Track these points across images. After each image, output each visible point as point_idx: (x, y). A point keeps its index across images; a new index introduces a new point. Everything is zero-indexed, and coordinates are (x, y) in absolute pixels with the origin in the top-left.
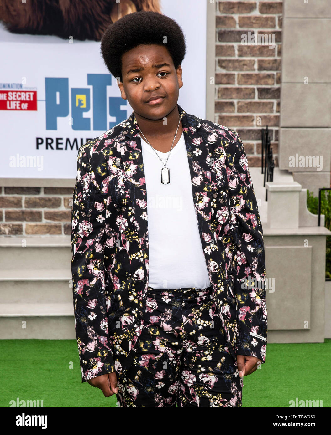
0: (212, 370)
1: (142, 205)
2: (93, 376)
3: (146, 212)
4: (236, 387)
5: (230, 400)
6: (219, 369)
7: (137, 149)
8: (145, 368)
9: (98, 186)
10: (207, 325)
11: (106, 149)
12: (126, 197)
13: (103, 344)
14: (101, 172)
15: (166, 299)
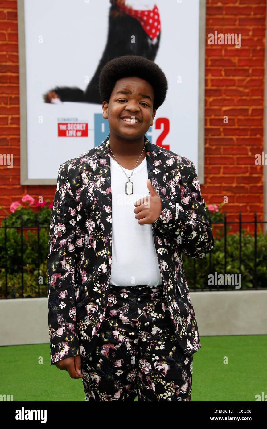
0: (165, 359)
1: (107, 210)
2: (60, 359)
3: (110, 216)
4: (186, 374)
5: (182, 387)
6: (171, 357)
7: (107, 166)
8: (106, 357)
9: (72, 194)
10: (159, 317)
11: (81, 165)
12: (95, 203)
13: (71, 330)
14: (76, 183)
15: (124, 295)
